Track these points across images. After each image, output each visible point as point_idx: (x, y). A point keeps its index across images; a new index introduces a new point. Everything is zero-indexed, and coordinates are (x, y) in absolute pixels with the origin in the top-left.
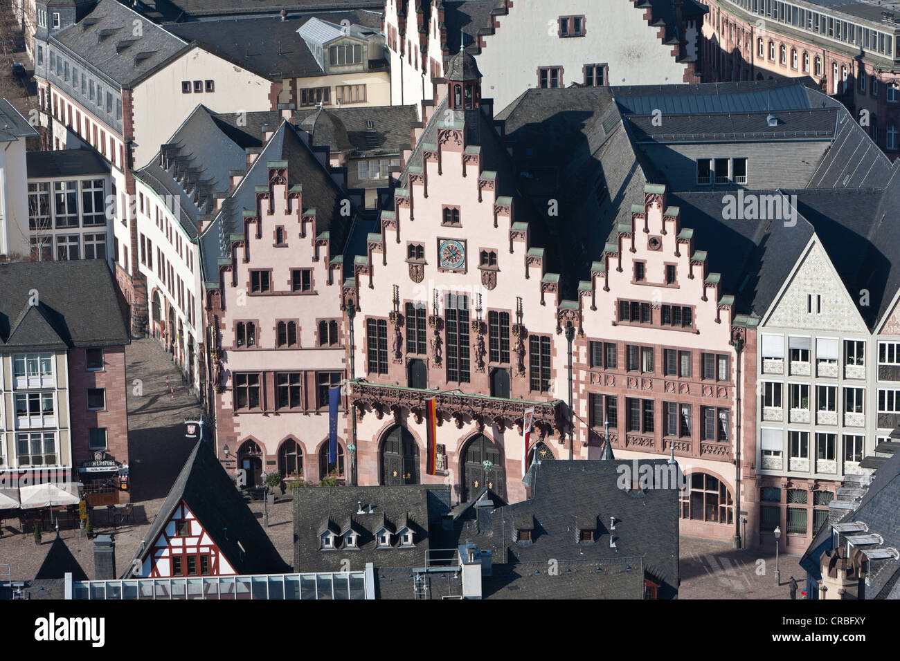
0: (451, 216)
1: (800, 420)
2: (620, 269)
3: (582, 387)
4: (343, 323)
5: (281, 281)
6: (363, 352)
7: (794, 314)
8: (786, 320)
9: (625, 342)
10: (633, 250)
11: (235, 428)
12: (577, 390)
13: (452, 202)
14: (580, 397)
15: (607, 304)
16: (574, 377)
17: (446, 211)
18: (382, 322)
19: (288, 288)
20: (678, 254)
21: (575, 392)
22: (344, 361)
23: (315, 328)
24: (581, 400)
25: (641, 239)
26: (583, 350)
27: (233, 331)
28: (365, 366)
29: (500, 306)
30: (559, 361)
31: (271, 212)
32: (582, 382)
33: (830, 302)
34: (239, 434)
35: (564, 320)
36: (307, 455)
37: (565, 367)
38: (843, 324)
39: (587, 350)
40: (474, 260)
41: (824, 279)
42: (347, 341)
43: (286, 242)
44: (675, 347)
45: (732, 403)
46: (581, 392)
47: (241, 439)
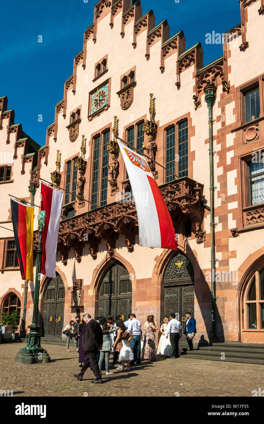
3: (230, 155)
14: (227, 169)
21: (219, 166)
24: (228, 173)
26: (232, 107)
29: (135, 119)
30: (198, 139)
35: (204, 87)
37: (206, 142)
46: (229, 162)
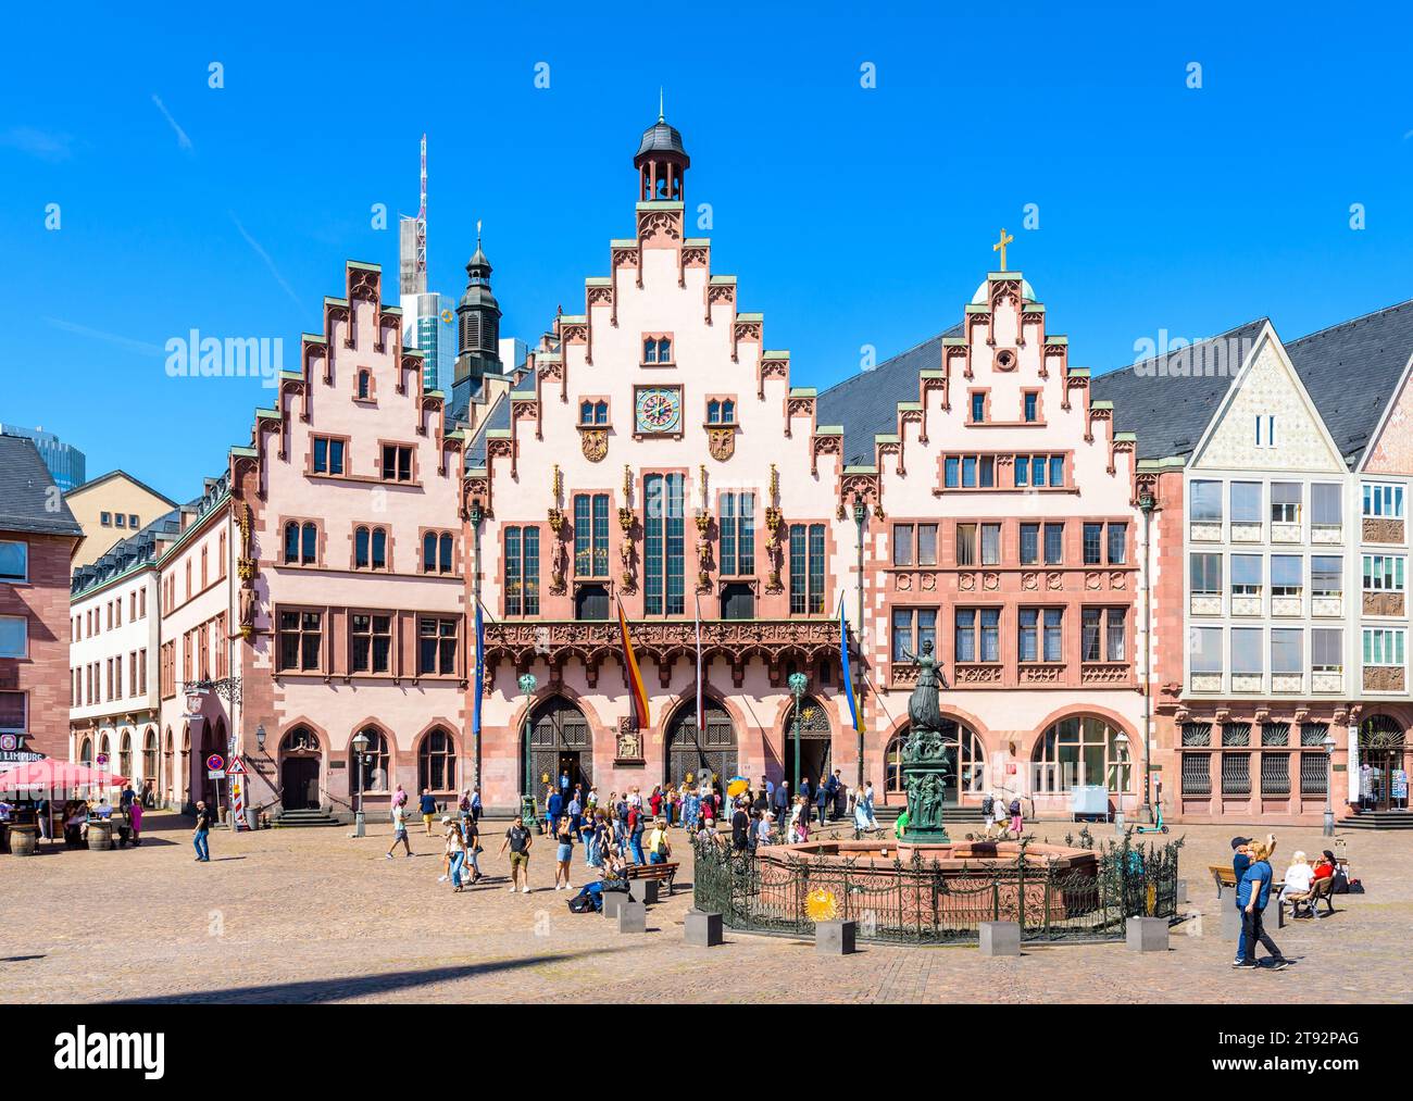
0: (657, 349)
1: (1245, 612)
2: (946, 407)
3: (880, 598)
4: (462, 538)
5: (363, 459)
6: (497, 581)
7: (1237, 447)
8: (1224, 457)
9: (954, 518)
10: (969, 375)
11: (276, 703)
12: (872, 604)
13: (657, 329)
14: (876, 614)
15: (923, 464)
16: (866, 583)
17: (649, 344)
18: (532, 530)
19: (376, 472)
20: (1044, 374)
21: (867, 607)
22: (461, 599)
23: (418, 543)
24: (878, 619)
25: (983, 357)
26: (883, 539)
27: (278, 534)
28: (499, 603)
29: (738, 484)
30: (841, 563)
31: (351, 344)
32: (880, 590)
33: (1289, 426)
34: (283, 713)
35: (851, 496)
36: (398, 753)
37: (852, 569)
38: (1307, 460)
39: (889, 539)
40: (696, 415)
41: (1279, 392)
42: (468, 567)
43: (375, 395)
44: (1039, 518)
45: (1136, 595)
46: (878, 606)
47: (286, 721)
